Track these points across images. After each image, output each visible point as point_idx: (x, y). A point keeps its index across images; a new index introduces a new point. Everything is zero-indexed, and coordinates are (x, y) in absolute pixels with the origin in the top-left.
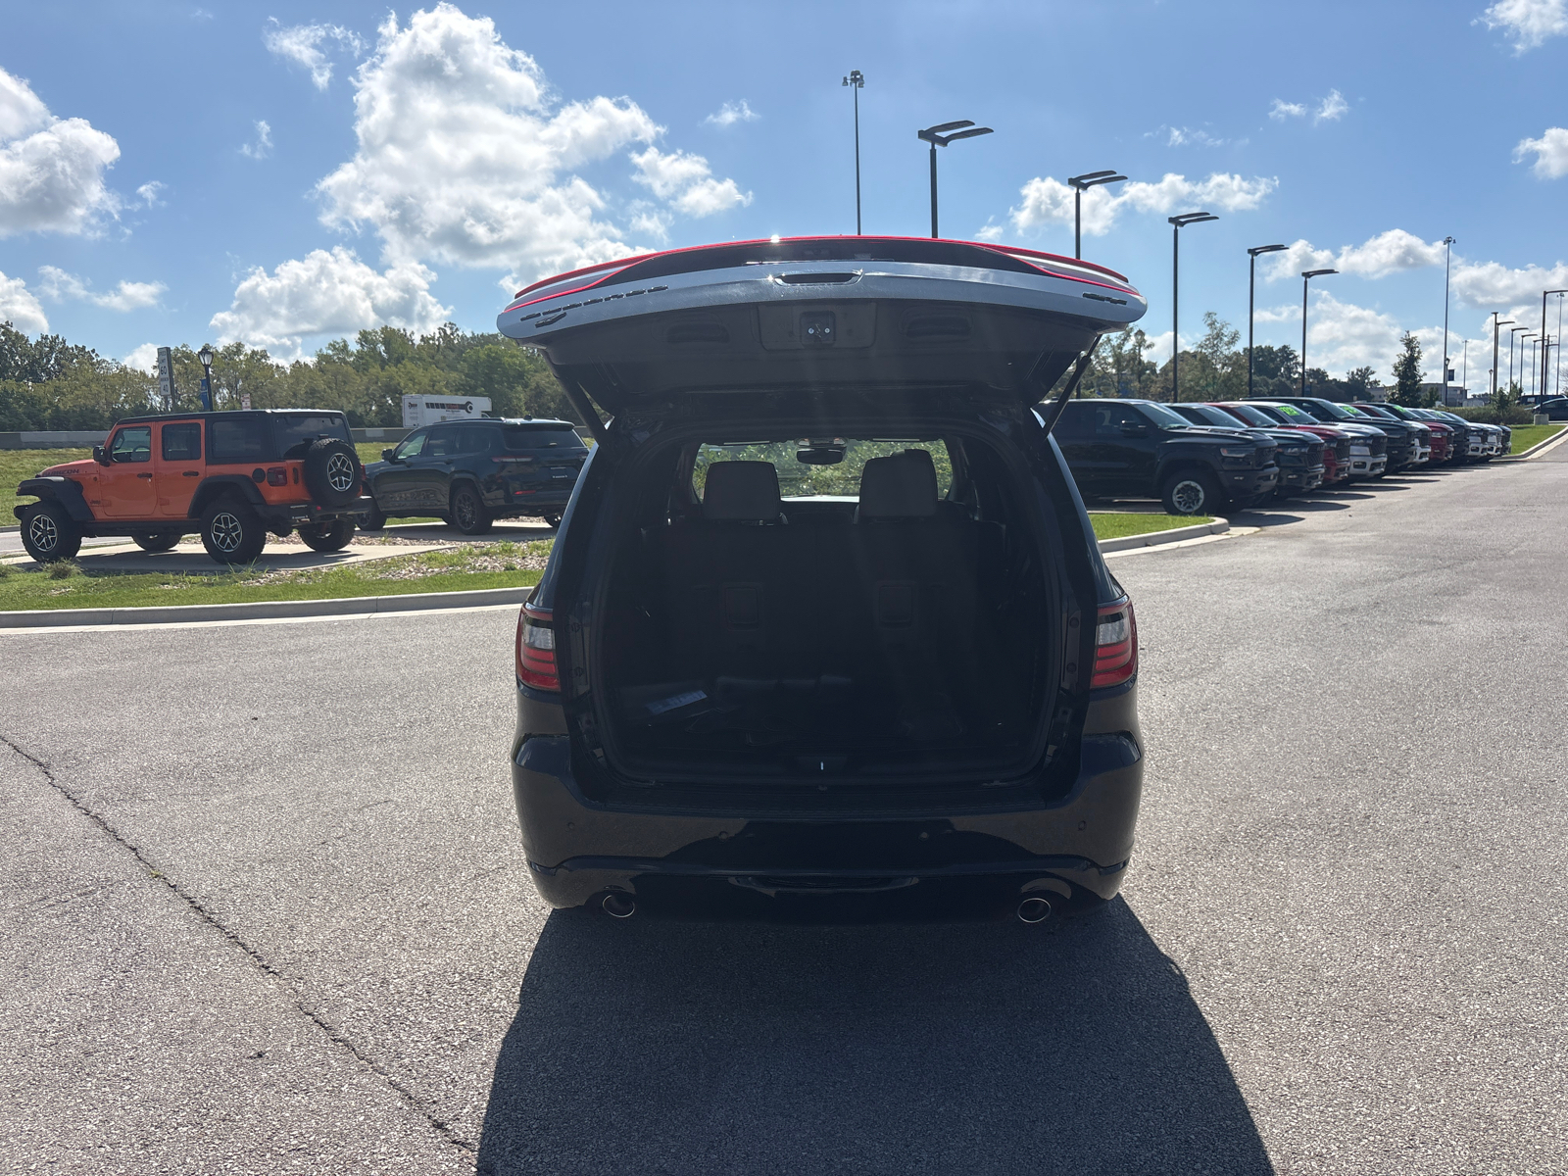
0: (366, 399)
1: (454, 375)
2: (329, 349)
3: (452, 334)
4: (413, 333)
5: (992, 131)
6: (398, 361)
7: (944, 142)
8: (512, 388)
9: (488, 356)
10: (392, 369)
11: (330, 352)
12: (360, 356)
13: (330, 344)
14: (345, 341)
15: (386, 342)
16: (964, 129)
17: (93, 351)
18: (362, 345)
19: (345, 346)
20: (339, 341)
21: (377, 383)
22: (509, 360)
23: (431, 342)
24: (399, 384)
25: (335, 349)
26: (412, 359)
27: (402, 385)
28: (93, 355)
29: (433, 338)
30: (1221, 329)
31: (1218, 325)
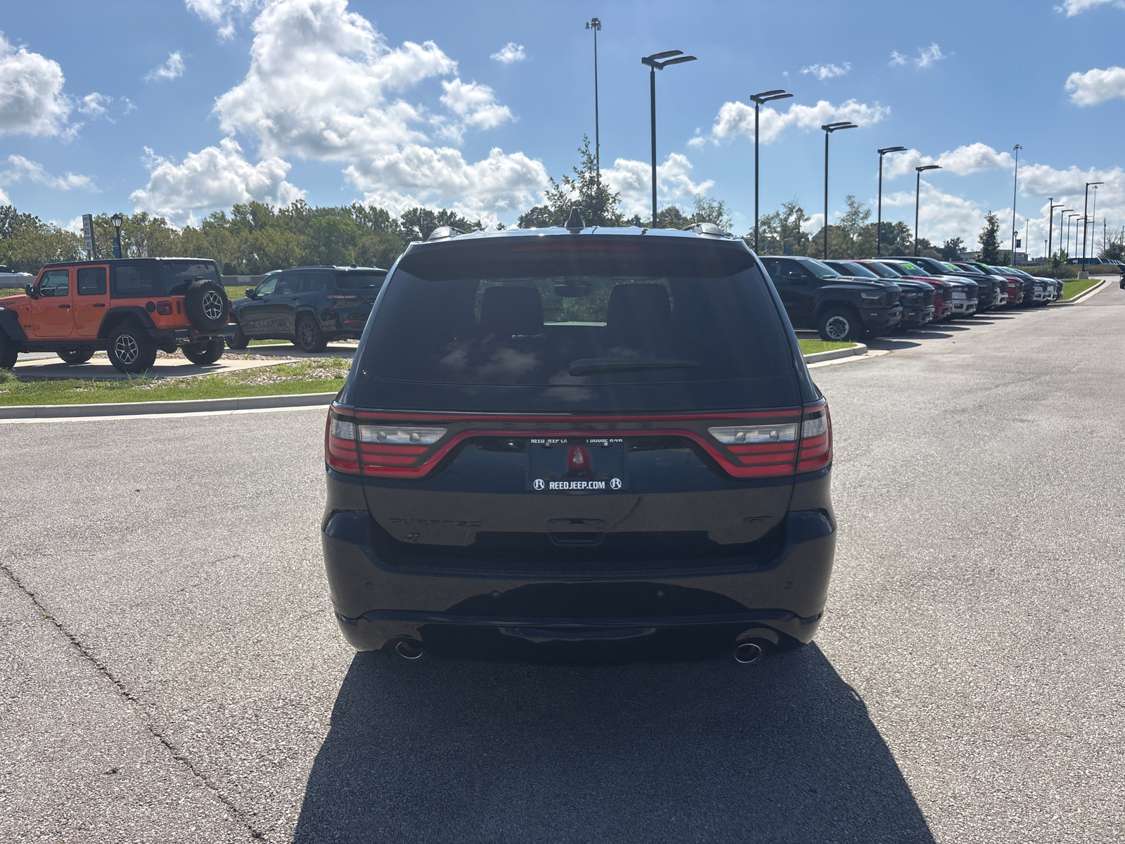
0: (238, 254)
1: (302, 237)
2: (211, 218)
3: (302, 208)
4: (273, 207)
5: (696, 59)
6: (262, 227)
7: (661, 66)
8: (346, 248)
9: (328, 223)
10: (257, 233)
11: (212, 220)
12: (234, 223)
13: (212, 214)
14: (223, 212)
15: (254, 213)
16: (676, 57)
17: (37, 218)
18: (235, 215)
19: (223, 216)
20: (219, 212)
21: (246, 243)
22: (344, 227)
23: (286, 213)
24: (262, 244)
25: (216, 218)
26: (272, 226)
27: (265, 245)
28: (37, 221)
29: (288, 211)
30: (858, 208)
31: (856, 205)
